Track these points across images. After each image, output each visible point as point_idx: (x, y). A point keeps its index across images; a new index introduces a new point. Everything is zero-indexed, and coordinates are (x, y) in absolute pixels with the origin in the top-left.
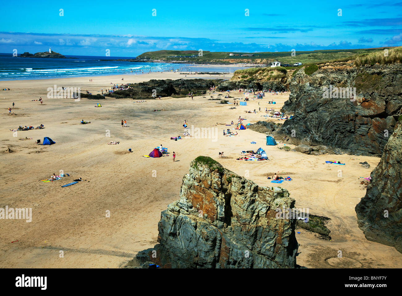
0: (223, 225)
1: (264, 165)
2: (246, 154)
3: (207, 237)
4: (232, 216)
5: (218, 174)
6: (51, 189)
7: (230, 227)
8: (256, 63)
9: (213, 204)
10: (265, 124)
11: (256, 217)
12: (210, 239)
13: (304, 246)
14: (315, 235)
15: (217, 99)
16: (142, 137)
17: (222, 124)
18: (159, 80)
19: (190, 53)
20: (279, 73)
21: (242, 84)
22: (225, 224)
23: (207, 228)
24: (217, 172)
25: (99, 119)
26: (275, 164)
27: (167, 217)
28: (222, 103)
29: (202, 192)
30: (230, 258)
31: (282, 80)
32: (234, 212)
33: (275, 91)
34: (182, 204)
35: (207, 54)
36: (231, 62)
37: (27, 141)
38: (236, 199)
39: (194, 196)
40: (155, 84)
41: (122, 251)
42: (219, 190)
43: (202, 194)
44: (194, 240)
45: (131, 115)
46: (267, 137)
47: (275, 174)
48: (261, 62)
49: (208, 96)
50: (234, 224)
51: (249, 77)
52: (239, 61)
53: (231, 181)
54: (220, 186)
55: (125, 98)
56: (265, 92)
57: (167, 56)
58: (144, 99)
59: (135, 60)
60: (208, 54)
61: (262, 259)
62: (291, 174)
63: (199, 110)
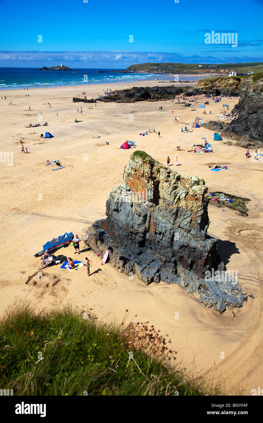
0: (152, 205)
1: (208, 156)
2: (196, 147)
3: (139, 214)
4: (160, 198)
5: (149, 165)
6: (45, 171)
7: (158, 206)
8: (220, 73)
9: (145, 189)
10: (215, 123)
11: (177, 200)
12: (142, 215)
13: (225, 221)
14: (236, 213)
15: (183, 103)
16: (118, 133)
17: (182, 123)
18: (139, 87)
19: (167, 65)
20: (234, 81)
21: (204, 90)
22: (154, 204)
23: (140, 207)
24: (149, 164)
25: (89, 118)
26: (217, 156)
27: (112, 197)
28: (186, 106)
29: (137, 179)
30: (157, 230)
31: (236, 87)
32: (161, 195)
33: (230, 96)
34: (122, 188)
35: (180, 65)
36: (200, 72)
37: (35, 134)
38: (163, 185)
39: (132, 182)
40: (135, 91)
41: (87, 219)
42: (149, 178)
43: (137, 181)
44: (130, 216)
45: (113, 116)
46: (215, 134)
47: (215, 164)
48: (224, 71)
49: (176, 101)
50: (161, 204)
51: (210, 85)
52: (206, 71)
53: (160, 171)
54: (150, 175)
55: (112, 101)
56: (222, 97)
57: (149, 67)
58: (126, 102)
59: (124, 72)
60: (182, 66)
61: (180, 232)
62: (228, 164)
63: (166, 111)
